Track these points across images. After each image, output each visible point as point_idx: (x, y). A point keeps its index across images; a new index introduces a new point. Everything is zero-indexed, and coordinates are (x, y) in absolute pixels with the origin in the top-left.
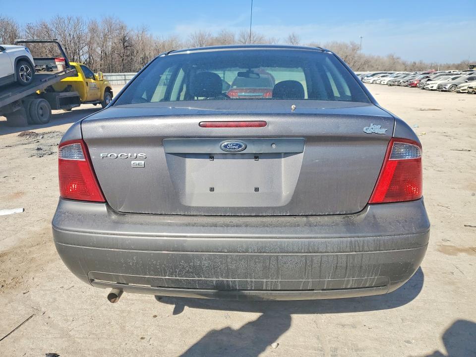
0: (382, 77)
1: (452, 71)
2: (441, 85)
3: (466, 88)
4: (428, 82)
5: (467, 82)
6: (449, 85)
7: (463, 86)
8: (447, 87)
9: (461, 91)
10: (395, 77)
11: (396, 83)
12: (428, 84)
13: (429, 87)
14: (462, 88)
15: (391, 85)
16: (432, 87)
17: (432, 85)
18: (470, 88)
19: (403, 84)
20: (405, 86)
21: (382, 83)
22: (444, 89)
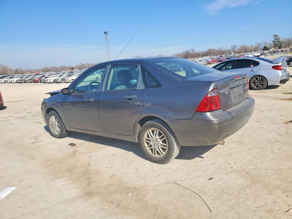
0: (10, 78)
1: (49, 72)
2: (56, 80)
3: (70, 80)
4: (46, 79)
5: (68, 77)
6: (60, 79)
7: (68, 79)
8: (59, 81)
9: (68, 82)
10: (20, 78)
11: (23, 81)
12: (48, 80)
13: (49, 81)
14: (68, 80)
15: (20, 83)
16: (50, 81)
17: (50, 80)
18: (73, 80)
19: (29, 81)
20: (30, 82)
21: (12, 82)
22: (58, 82)
